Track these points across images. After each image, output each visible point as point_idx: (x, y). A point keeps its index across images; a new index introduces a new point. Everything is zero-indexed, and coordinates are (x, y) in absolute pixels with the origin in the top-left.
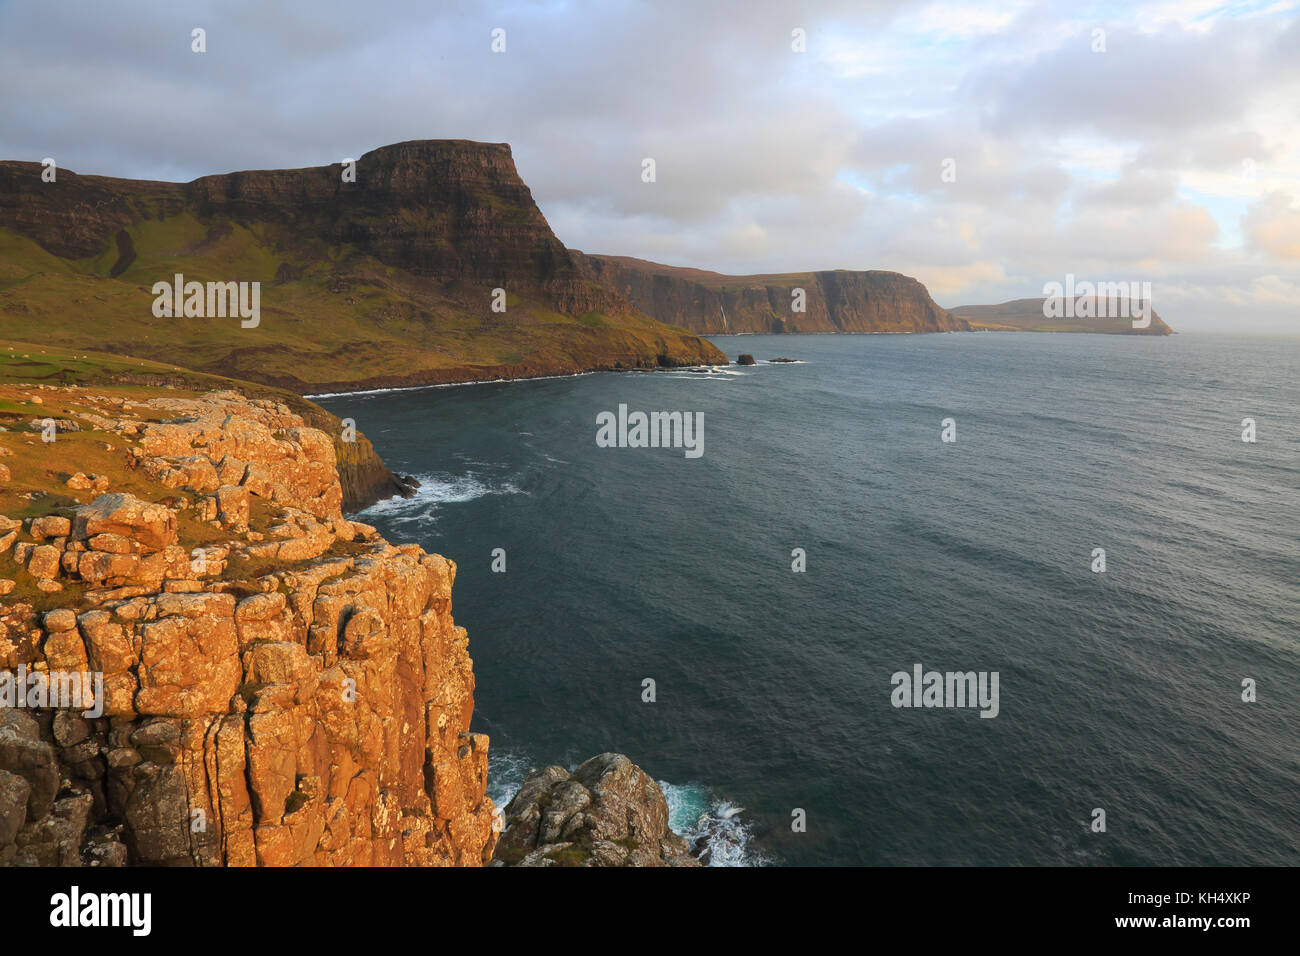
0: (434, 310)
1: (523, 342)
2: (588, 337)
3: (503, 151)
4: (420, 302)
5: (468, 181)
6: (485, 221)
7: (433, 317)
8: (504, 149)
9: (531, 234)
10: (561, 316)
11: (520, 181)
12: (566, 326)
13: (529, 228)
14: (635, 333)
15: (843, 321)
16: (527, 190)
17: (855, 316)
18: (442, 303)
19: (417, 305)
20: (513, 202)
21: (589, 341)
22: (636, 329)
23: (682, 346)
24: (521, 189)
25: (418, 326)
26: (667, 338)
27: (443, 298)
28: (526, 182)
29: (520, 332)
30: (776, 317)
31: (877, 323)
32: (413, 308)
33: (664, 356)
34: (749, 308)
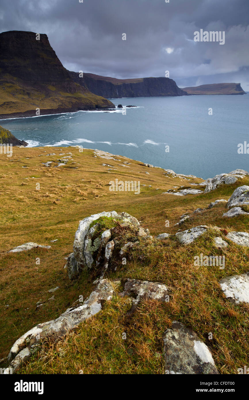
0: (31, 92)
1: (58, 102)
2: (77, 100)
4: (26, 89)
6: (42, 63)
7: (30, 93)
9: (57, 67)
10: (68, 94)
12: (69, 97)
13: (56, 65)
14: (89, 99)
18: (33, 90)
19: (25, 90)
20: (50, 56)
21: (76, 101)
22: (90, 97)
23: (103, 103)
25: (26, 97)
26: (98, 100)
27: (33, 88)
29: (56, 99)
32: (24, 91)
33: (97, 106)
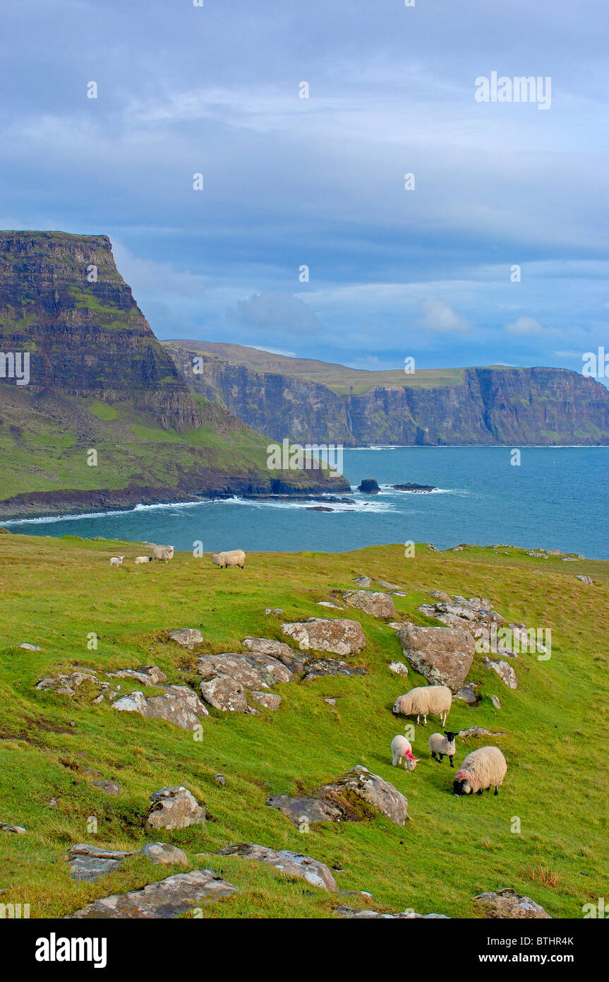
0: (25, 424)
2: (195, 458)
3: (102, 244)
4: (8, 415)
5: (63, 279)
6: (80, 324)
7: (23, 432)
8: (104, 243)
9: (133, 339)
10: (165, 434)
11: (120, 278)
12: (171, 445)
13: (130, 333)
15: (500, 430)
16: (128, 289)
17: (515, 423)
18: (32, 416)
20: (113, 303)
21: (196, 463)
24: (121, 289)
28: (127, 280)
29: (120, 451)
30: (417, 424)
31: (543, 433)
32: (1, 421)
34: (383, 413)
